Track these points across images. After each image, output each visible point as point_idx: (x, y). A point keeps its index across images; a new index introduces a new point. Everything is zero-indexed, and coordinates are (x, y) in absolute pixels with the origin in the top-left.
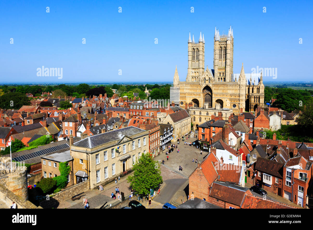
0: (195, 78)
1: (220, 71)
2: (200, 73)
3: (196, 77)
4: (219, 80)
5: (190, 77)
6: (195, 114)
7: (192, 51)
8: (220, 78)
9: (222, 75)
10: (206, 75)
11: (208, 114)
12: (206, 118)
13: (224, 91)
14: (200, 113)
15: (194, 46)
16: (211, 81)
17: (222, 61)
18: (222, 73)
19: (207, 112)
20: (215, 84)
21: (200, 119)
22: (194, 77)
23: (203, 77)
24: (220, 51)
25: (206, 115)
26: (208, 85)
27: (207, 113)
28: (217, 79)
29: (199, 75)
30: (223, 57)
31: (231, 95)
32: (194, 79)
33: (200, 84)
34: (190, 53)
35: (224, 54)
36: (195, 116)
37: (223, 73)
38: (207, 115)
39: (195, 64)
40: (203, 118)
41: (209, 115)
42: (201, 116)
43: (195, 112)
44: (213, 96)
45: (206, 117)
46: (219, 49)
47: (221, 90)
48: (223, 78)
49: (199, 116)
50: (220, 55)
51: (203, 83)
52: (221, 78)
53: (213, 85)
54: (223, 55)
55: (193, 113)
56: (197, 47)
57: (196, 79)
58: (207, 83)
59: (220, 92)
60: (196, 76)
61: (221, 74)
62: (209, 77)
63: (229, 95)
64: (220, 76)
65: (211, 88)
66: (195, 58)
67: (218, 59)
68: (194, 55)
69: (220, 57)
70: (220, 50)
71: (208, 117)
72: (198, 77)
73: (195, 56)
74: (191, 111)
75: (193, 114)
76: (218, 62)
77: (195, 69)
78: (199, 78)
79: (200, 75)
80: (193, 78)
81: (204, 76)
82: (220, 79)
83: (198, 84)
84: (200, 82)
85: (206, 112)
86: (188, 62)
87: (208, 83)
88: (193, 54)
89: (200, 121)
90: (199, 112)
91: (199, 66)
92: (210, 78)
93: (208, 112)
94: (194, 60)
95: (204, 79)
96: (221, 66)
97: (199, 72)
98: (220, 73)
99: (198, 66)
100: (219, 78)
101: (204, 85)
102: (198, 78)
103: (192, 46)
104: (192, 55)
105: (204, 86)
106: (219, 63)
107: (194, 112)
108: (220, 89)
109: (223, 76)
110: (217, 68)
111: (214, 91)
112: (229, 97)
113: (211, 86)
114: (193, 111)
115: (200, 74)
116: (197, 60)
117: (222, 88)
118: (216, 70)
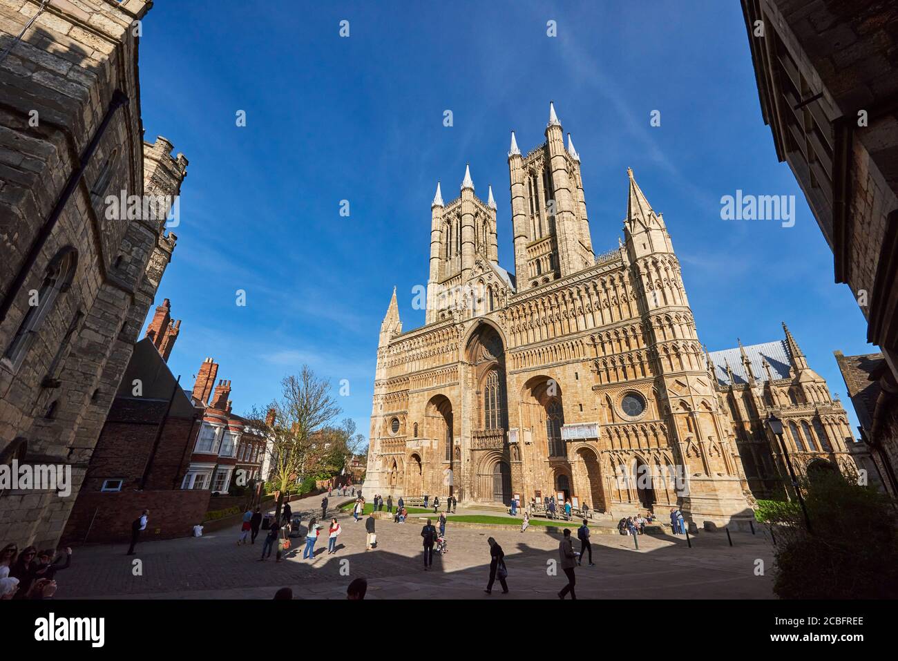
1: (537, 253)
5: (431, 314)
8: (540, 280)
9: (545, 266)
13: (558, 324)
16: (496, 300)
17: (540, 218)
20: (513, 305)
28: (525, 287)
31: (598, 340)
37: (550, 255)
44: (510, 365)
47: (544, 328)
48: (550, 276)
51: (466, 315)
53: (504, 312)
61: (541, 263)
62: (487, 282)
63: (587, 341)
64: (539, 271)
65: (499, 330)
67: (522, 213)
69: (535, 207)
76: (527, 224)
80: (443, 315)
83: (449, 326)
84: (457, 316)
98: (538, 260)
101: (471, 323)
105: (470, 327)
106: (532, 228)
109: (552, 267)
110: (525, 247)
111: (509, 341)
112: (590, 353)
113: (495, 317)
117: (543, 314)
118: (519, 254)
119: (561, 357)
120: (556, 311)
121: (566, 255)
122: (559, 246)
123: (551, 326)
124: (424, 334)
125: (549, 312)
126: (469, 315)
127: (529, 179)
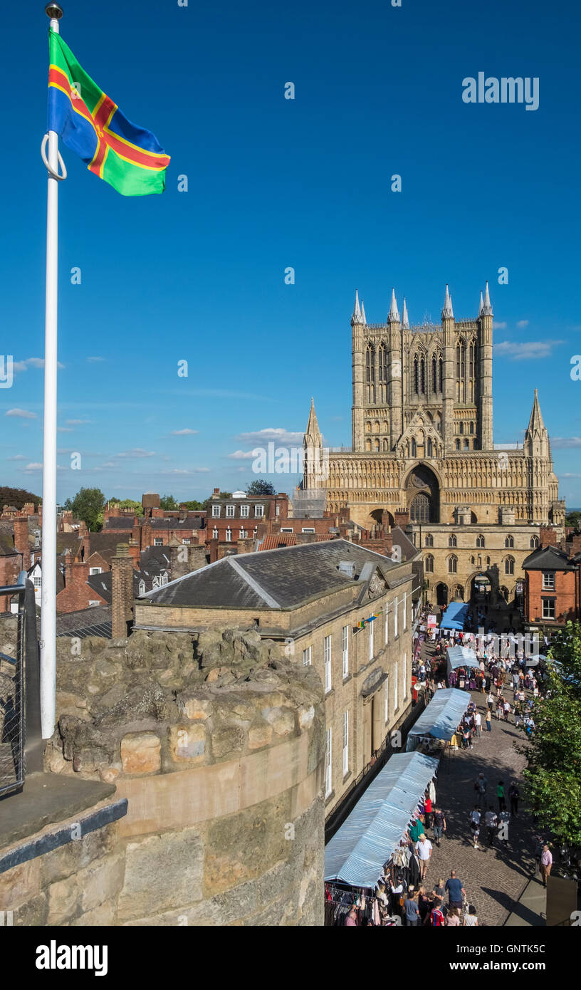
0: (377, 439)
1: (461, 417)
2: (393, 423)
3: (381, 439)
4: (458, 447)
5: (360, 438)
6: (432, 544)
7: (366, 350)
8: (462, 438)
9: (466, 429)
10: (416, 429)
11: (481, 542)
12: (476, 558)
13: (479, 480)
14: (453, 541)
15: (371, 336)
16: (434, 449)
17: (465, 386)
18: (469, 422)
19: (481, 536)
20: (450, 458)
21: (450, 561)
22: (374, 437)
23: (407, 434)
24: (458, 352)
25: (475, 546)
26: (425, 463)
27: (478, 540)
28: (452, 443)
29: (391, 431)
30: (468, 371)
31: (502, 495)
32: (375, 444)
33: (395, 460)
34: (360, 358)
35: (471, 363)
36: (431, 551)
37: (472, 422)
38: (478, 545)
39: (375, 395)
40: (463, 559)
41: (487, 546)
42: (455, 552)
43: (432, 539)
44: (443, 498)
45: (476, 554)
46: (456, 347)
47: (470, 480)
48: (470, 438)
49: (447, 552)
50: (458, 364)
51: (406, 454)
52: (467, 441)
53: (441, 461)
54: (468, 365)
55: (424, 541)
56: (382, 337)
57: (382, 443)
58: (421, 454)
59: (464, 483)
60: (381, 433)
61: (464, 426)
62: (427, 434)
63: (496, 494)
64: (462, 431)
65: (436, 473)
66: (377, 375)
67: (452, 377)
68: (373, 363)
69: (461, 372)
70: (458, 348)
71: (482, 552)
72: (388, 437)
73: (377, 368)
74: (418, 534)
75: (424, 545)
76: (455, 387)
77: (377, 410)
78: (391, 441)
79: (393, 429)
80: (369, 440)
81: (411, 430)
82: (462, 444)
83: (390, 459)
84: (398, 453)
85: (475, 536)
86: (354, 389)
87: (424, 456)
88: (368, 362)
89: (450, 570)
90: (447, 536)
91: (389, 400)
92: (429, 439)
93: (484, 535)
94: (373, 380)
95: (410, 440)
96: (461, 399)
97: (389, 420)
98: (461, 423)
99: (385, 399)
100: (458, 441)
101: (412, 462)
102: (386, 439)
103: (365, 336)
104: (365, 363)
105: (411, 464)
106: (457, 390)
107: (430, 540)
108: (462, 475)
109: (472, 432)
110: (452, 407)
111: (444, 483)
112: (497, 501)
113: (433, 463)
114: (424, 536)
115: (393, 425)
116: (381, 379)
117: (470, 470)
118: (449, 414)
119: (479, 500)
120: (479, 471)
121: (487, 431)
122: (483, 422)
123: (474, 479)
124: (363, 459)
125: (474, 470)
126: (409, 454)
127: (458, 344)
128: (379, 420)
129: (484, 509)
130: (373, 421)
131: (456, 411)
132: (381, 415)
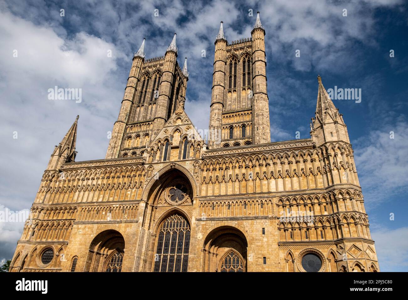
0: (134, 153)
1: (231, 121)
2: (154, 133)
3: (139, 152)
5: (115, 150)
7: (143, 79)
8: (232, 143)
9: (237, 132)
10: (171, 130)
15: (150, 67)
16: (191, 150)
17: (237, 94)
18: (240, 125)
20: (209, 157)
22: (131, 151)
23: (161, 135)
24: (230, 68)
26: (177, 167)
29: (151, 142)
33: (142, 165)
34: (134, 82)
35: (244, 75)
37: (244, 125)
44: (197, 212)
46: (228, 63)
48: (242, 143)
50: (230, 76)
51: (157, 158)
52: (237, 145)
53: (198, 162)
54: (240, 76)
56: (158, 66)
58: (174, 156)
60: (140, 145)
61: (235, 130)
62: (184, 133)
64: (231, 136)
65: (190, 178)
66: (149, 96)
68: (147, 88)
69: (232, 83)
70: (231, 64)
73: (150, 90)
77: (141, 125)
80: (126, 154)
81: (166, 131)
83: (136, 165)
84: (146, 156)
87: (179, 158)
88: (143, 88)
91: (155, 115)
92: (187, 138)
94: (145, 100)
95: (164, 142)
97: (150, 132)
98: (232, 127)
101: (161, 166)
103: (144, 68)
104: (139, 88)
105: (160, 169)
106: (229, 100)
108: (227, 178)
109: (244, 135)
110: (221, 113)
112: (278, 212)
113: (188, 165)
116: (152, 100)
118: (216, 117)
126: (160, 157)
127: (231, 61)
128: (141, 134)
129: (258, 225)
130: (133, 135)
131: (225, 116)
132: (144, 128)
